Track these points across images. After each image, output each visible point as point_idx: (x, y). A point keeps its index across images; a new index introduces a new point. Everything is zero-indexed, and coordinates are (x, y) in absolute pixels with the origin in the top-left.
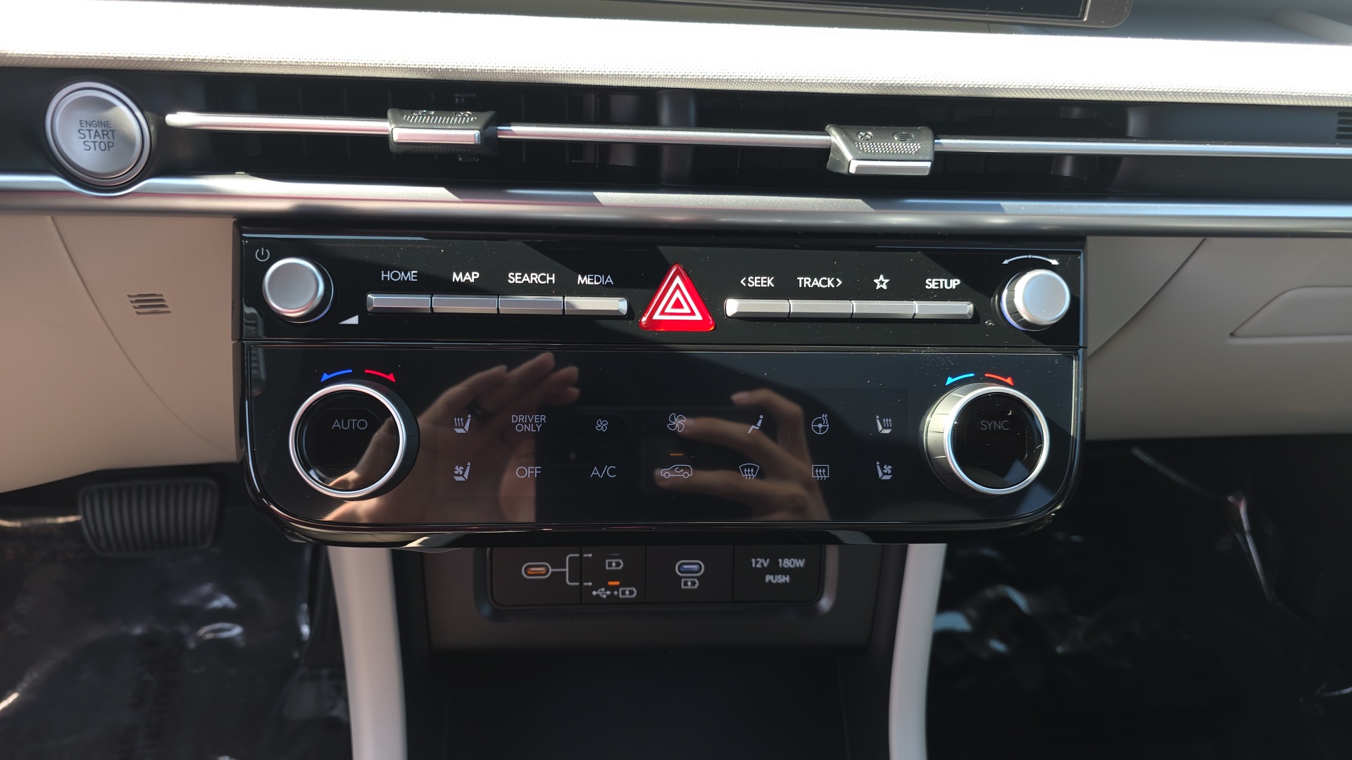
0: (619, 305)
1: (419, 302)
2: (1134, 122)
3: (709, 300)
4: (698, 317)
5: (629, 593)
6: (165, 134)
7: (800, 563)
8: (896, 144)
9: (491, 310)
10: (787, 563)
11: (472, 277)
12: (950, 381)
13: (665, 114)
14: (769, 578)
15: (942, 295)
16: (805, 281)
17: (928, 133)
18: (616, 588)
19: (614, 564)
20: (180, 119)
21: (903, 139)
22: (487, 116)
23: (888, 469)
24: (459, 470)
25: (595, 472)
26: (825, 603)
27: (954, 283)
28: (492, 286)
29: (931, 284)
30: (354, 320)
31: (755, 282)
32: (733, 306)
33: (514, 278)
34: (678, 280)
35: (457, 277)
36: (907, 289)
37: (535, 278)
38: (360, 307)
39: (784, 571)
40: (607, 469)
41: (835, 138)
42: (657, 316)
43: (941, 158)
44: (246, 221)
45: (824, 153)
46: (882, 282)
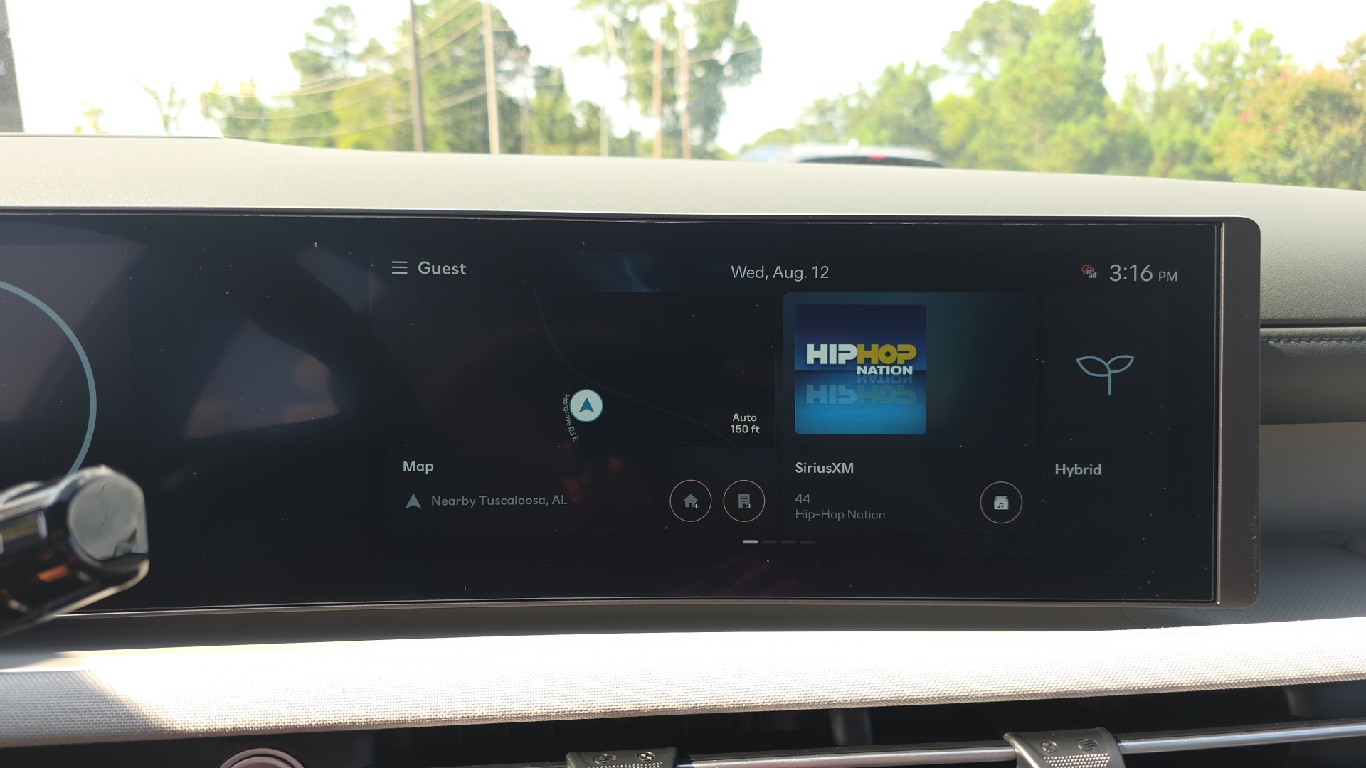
8: (1084, 756)
21: (1088, 748)
22: (672, 753)
41: (1017, 749)
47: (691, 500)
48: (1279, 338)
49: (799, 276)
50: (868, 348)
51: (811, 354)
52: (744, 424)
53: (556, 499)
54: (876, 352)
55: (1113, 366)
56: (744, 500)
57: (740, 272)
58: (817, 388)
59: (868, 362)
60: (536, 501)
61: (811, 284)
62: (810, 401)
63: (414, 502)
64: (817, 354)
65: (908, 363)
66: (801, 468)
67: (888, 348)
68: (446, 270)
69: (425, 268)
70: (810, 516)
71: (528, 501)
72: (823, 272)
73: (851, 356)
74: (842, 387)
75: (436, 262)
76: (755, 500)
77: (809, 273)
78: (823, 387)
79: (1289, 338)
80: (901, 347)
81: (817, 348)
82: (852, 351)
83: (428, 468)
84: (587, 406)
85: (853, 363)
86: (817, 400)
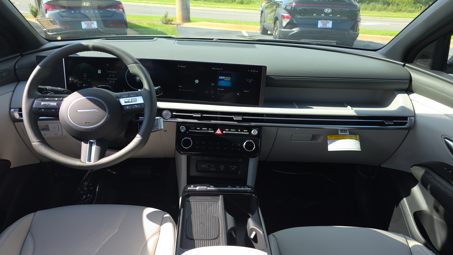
0: (213, 132)
1: (194, 131)
2: (265, 115)
3: (222, 131)
4: (221, 133)
5: (214, 170)
6: (172, 115)
7: (236, 167)
8: (239, 117)
9: (201, 132)
10: (234, 167)
11: (199, 128)
12: (246, 140)
13: (218, 114)
14: (232, 169)
15: (245, 132)
16: (231, 130)
17: (242, 116)
18: (213, 169)
19: (213, 166)
20: (174, 113)
21: (240, 117)
22: (201, 114)
23: (239, 149)
24: (197, 147)
25: (210, 148)
26: (239, 173)
27: (247, 131)
28: (201, 129)
29: (244, 131)
30: (188, 132)
31: (227, 130)
32: (224, 132)
33: (203, 129)
34: (219, 129)
35: (198, 128)
36: (242, 131)
37: (205, 129)
38: (188, 131)
39: (234, 168)
40: (211, 148)
41: (233, 117)
42: (217, 133)
43: (243, 118)
44: (178, 123)
45: (233, 118)
46: (239, 130)
47: (207, 92)
48: (275, 78)
49: (219, 69)
50: (226, 77)
51: (220, 77)
52: (213, 84)
53: (194, 91)
54: (226, 78)
55: (250, 81)
56: (212, 92)
57: (213, 68)
58: (220, 81)
59: (226, 79)
60: (192, 91)
61: (220, 70)
62: (219, 82)
63: (180, 90)
64: (220, 78)
65: (230, 79)
66: (218, 89)
67: (228, 77)
68: (183, 67)
69: (181, 66)
70: (219, 94)
71: (191, 91)
72: (221, 69)
73: (224, 78)
74: (223, 81)
75: (182, 66)
76: (213, 92)
77: (220, 69)
78: (221, 81)
79: (276, 78)
80: (229, 77)
81: (221, 77)
82: (224, 77)
83: (181, 87)
84: (197, 81)
85: (224, 79)
86: (220, 82)
